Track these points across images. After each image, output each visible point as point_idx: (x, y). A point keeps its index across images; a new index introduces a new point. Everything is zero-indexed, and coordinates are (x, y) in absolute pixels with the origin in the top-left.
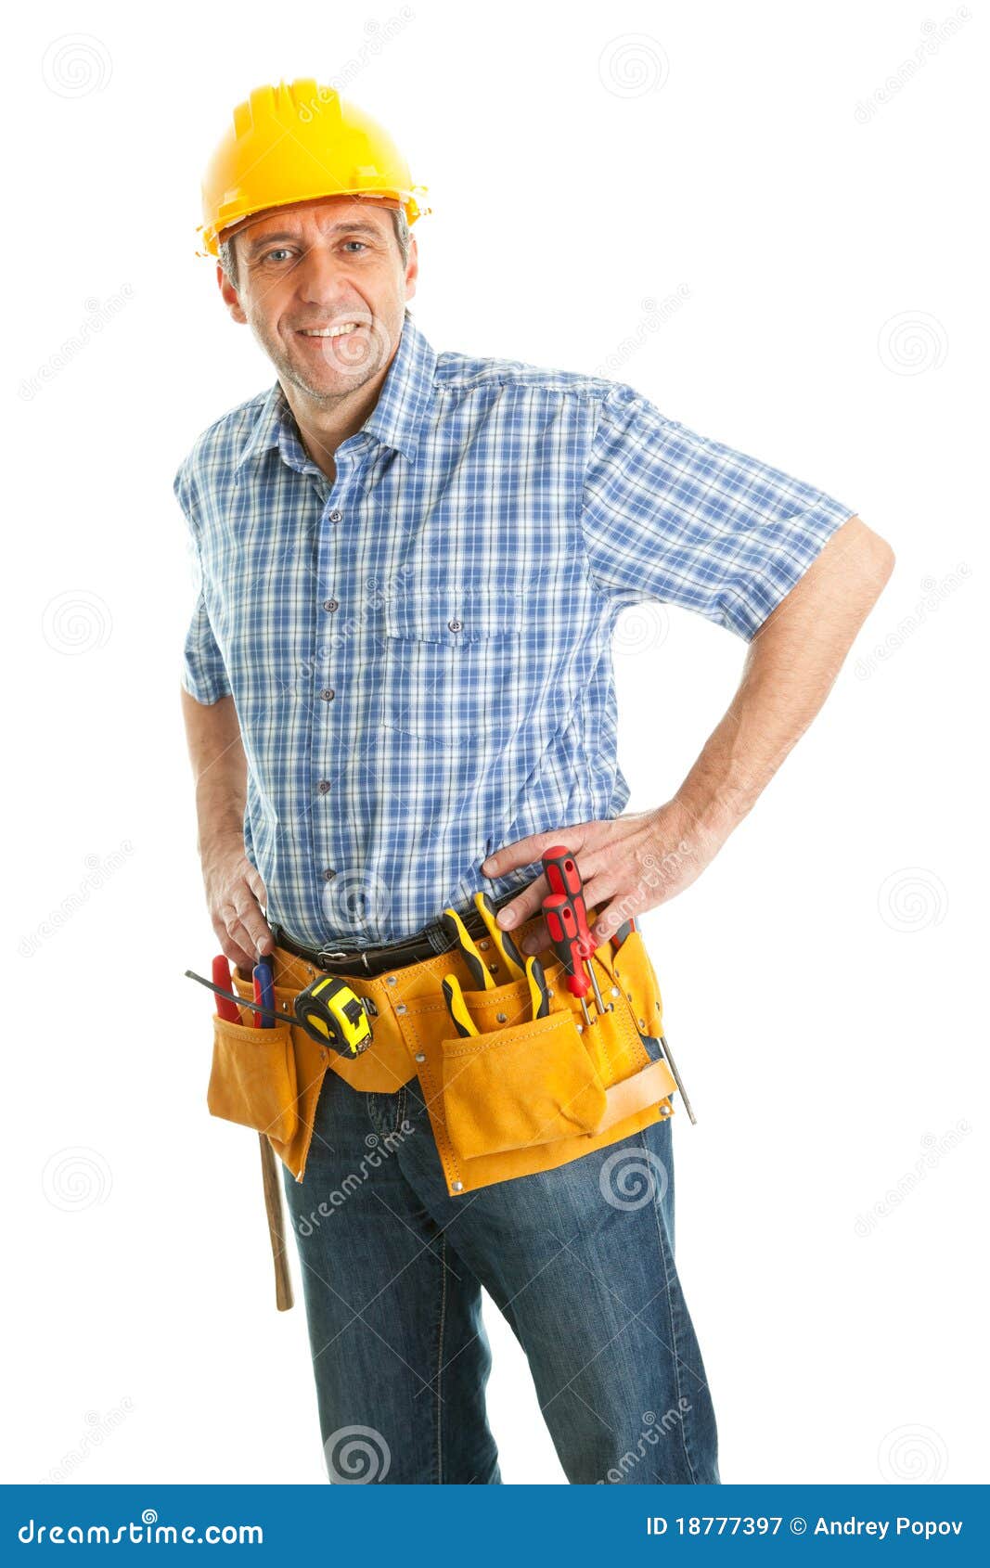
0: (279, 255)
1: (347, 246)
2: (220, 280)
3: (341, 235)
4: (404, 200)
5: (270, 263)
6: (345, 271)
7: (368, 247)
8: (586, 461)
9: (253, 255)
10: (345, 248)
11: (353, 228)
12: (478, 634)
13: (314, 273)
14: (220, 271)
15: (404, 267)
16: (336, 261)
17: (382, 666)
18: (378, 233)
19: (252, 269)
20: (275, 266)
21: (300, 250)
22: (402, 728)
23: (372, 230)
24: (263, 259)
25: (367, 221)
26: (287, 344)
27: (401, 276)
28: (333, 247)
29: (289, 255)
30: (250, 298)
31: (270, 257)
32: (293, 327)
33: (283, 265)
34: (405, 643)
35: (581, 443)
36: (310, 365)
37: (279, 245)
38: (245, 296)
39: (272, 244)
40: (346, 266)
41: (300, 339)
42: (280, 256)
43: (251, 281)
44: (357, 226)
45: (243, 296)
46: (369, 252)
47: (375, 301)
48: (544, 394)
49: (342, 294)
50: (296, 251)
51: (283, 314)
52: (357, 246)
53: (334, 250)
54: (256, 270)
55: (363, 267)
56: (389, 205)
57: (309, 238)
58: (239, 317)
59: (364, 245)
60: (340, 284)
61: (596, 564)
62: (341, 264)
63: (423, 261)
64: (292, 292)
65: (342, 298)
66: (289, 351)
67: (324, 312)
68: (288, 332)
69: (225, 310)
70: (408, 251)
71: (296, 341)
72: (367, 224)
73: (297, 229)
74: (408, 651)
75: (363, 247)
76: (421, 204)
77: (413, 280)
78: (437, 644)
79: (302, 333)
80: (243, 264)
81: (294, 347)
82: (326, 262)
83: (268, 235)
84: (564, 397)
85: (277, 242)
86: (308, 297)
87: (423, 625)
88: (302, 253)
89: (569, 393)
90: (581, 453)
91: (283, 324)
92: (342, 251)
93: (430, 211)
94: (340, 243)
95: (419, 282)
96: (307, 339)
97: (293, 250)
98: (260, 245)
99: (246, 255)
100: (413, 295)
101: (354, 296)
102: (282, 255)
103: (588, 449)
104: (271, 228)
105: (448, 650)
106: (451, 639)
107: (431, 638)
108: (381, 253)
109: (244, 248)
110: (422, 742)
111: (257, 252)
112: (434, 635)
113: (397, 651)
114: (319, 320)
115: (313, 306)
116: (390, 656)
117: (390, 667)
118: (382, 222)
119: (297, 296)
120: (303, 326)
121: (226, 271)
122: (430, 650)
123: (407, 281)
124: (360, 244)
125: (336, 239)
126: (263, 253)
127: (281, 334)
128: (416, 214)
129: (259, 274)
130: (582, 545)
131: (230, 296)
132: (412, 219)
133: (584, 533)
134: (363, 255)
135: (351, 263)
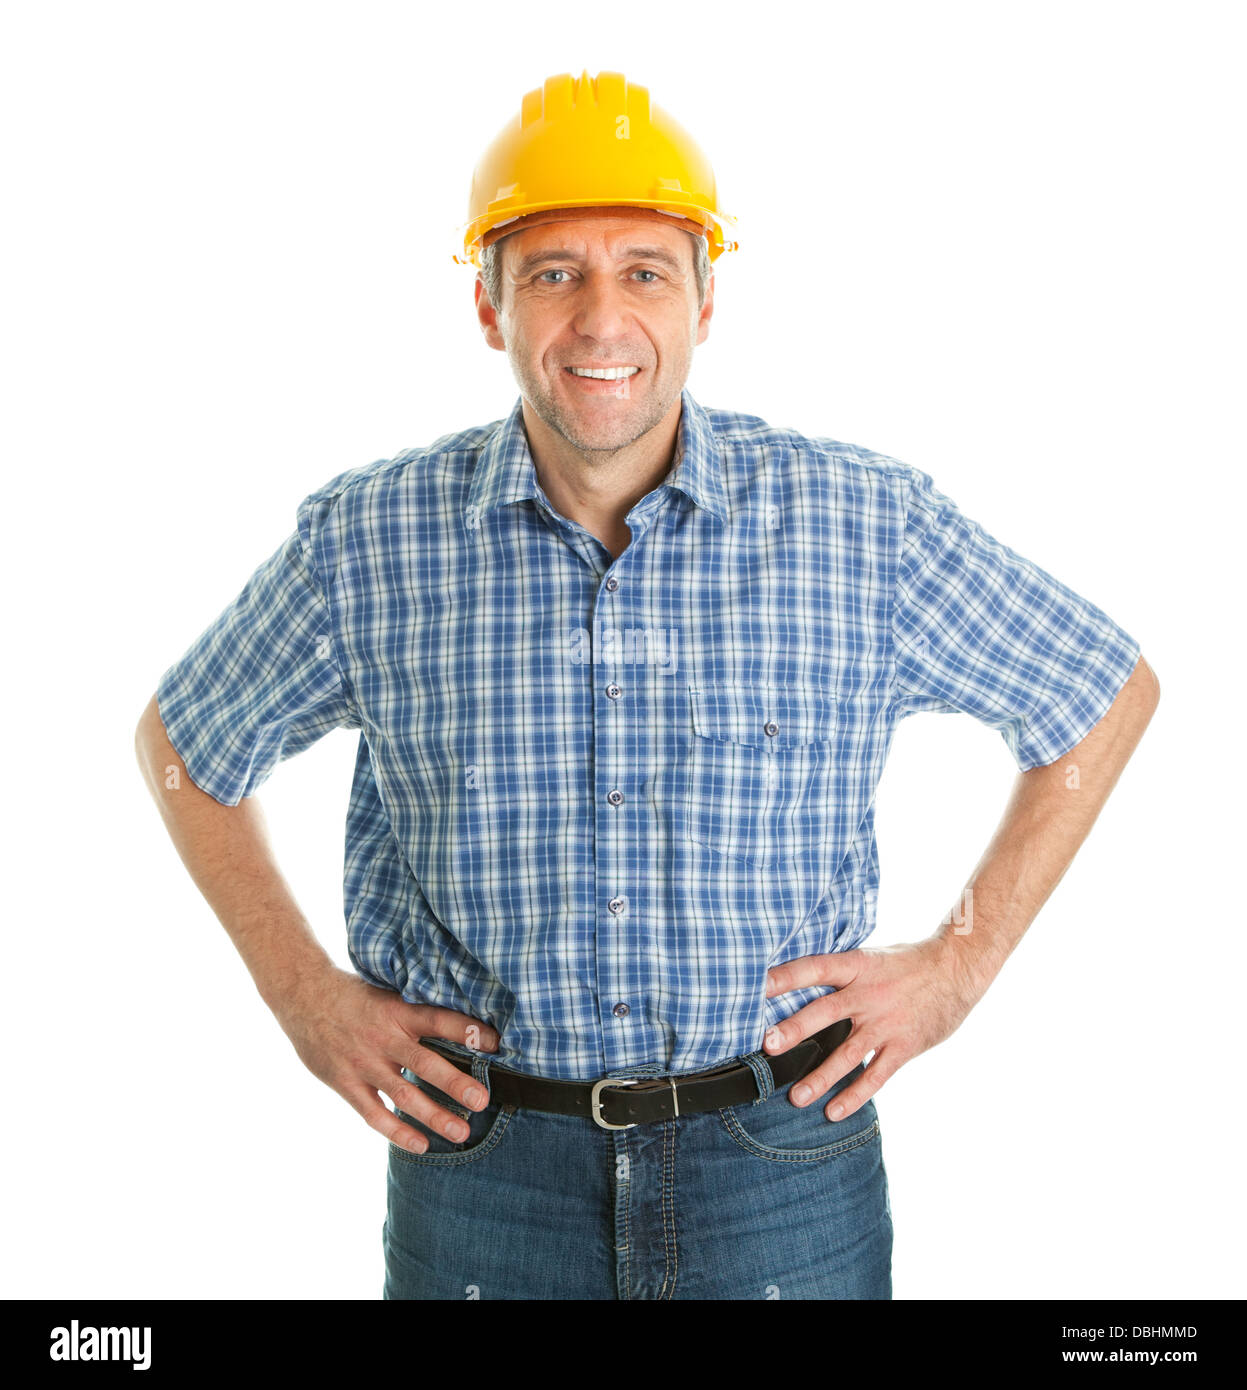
0: (553, 276)
1: (638, 275)
2: (477, 296)
3: (634, 261)
4: (708, 227)
5: (543, 284)
6: (631, 304)
7: (661, 278)
8: (900, 551)
9: (523, 271)
10: (634, 276)
11: (647, 254)
12: (794, 741)
13: (595, 302)
14: (479, 285)
15: (700, 307)
16: (623, 291)
17: (687, 769)
18: (676, 266)
19: (520, 288)
20: (548, 288)
21: (581, 275)
22: (712, 845)
23: (670, 261)
24: (535, 278)
25: (666, 249)
26: (551, 382)
27: (695, 315)
28: (621, 273)
29: (566, 277)
30: (514, 323)
31: (543, 278)
32: (562, 361)
33: (559, 288)
34: (715, 744)
35: (893, 531)
36: (577, 411)
37: (555, 265)
38: (508, 320)
39: (548, 262)
40: (633, 298)
41: (568, 378)
42: (554, 278)
43: (517, 304)
44: (653, 253)
45: (504, 319)
46: (662, 285)
47: (663, 344)
48: (847, 465)
49: (626, 330)
50: (576, 274)
51: (551, 345)
52: (648, 276)
53: (622, 277)
54: (525, 290)
55: (653, 301)
56: (690, 228)
57: (593, 262)
58: (496, 342)
59: (657, 275)
60: (624, 319)
61: (903, 672)
62: (627, 294)
63: (720, 300)
64: (566, 321)
65: (624, 337)
66: (553, 390)
67: (600, 350)
68: (554, 367)
69: (478, 332)
70: (706, 285)
71: (563, 379)
72: (664, 252)
73: (580, 248)
74: (720, 753)
75: (655, 278)
76: (728, 234)
77: (706, 321)
78: (753, 750)
79: (569, 371)
80: (509, 281)
81: (560, 386)
82: (608, 289)
83: (545, 253)
84: (867, 472)
85: (554, 261)
86: (583, 330)
87: (738, 725)
88: (584, 279)
89: (872, 469)
90: (893, 543)
91: (550, 357)
92: (629, 279)
93: (737, 246)
94: (630, 270)
95: (713, 322)
96: (576, 379)
97: (571, 271)
98: (533, 263)
99: (515, 271)
100: (705, 338)
101: (640, 336)
102: (558, 276)
103: (900, 537)
104: (549, 243)
105: (764, 756)
106: (767, 744)
107: (749, 741)
108: (677, 287)
109: (513, 260)
110: (733, 862)
111: (530, 270)
112: (750, 737)
113: (707, 752)
114: (594, 358)
115: (588, 341)
116: (699, 759)
117: (698, 770)
118: (682, 252)
119: (572, 327)
120: (573, 362)
121: (487, 286)
122: (746, 754)
123: (700, 323)
124: (652, 274)
125: (625, 265)
126: (535, 272)
127: (545, 369)
128: (719, 245)
129: (529, 295)
130: (891, 649)
131: (487, 316)
132: (716, 251)
133: (894, 636)
134: (654, 288)
135: (640, 295)
